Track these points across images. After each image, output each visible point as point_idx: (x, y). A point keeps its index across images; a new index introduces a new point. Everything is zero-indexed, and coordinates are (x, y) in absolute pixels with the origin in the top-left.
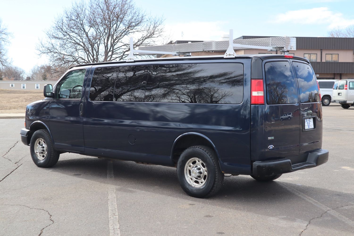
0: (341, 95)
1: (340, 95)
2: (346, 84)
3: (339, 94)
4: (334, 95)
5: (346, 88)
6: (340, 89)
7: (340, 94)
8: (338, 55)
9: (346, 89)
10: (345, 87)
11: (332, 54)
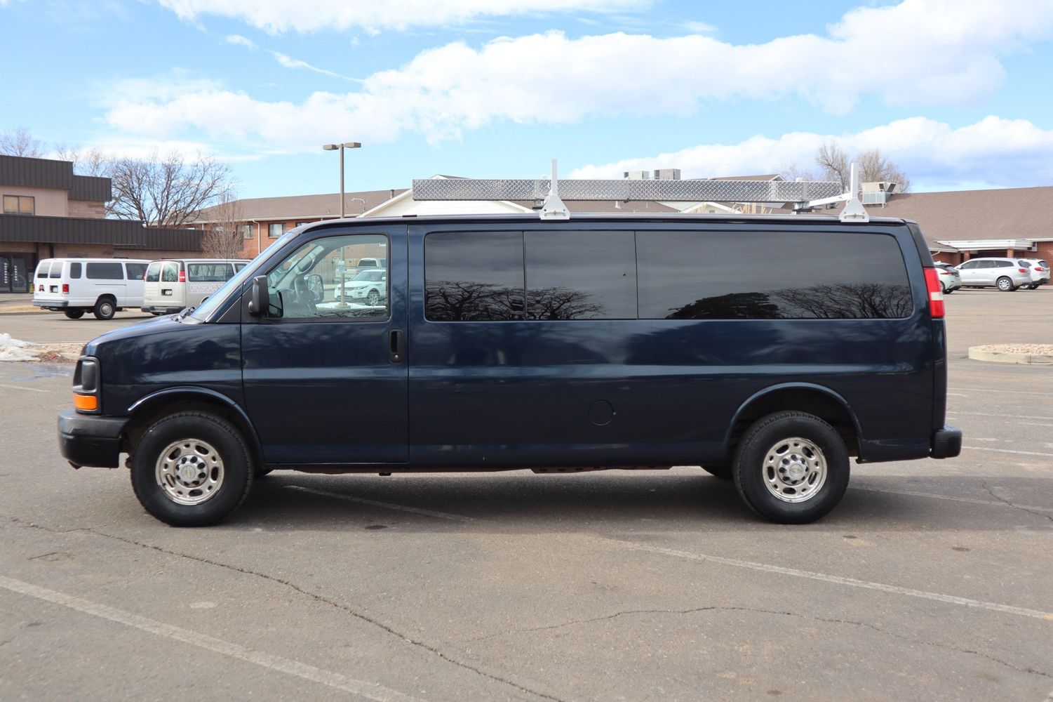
0: (171, 295)
1: (167, 295)
2: (183, 270)
3: (164, 292)
4: (148, 295)
5: (184, 277)
6: (165, 281)
7: (167, 292)
8: (32, 199)
9: (183, 281)
10: (179, 277)
11: (18, 197)
